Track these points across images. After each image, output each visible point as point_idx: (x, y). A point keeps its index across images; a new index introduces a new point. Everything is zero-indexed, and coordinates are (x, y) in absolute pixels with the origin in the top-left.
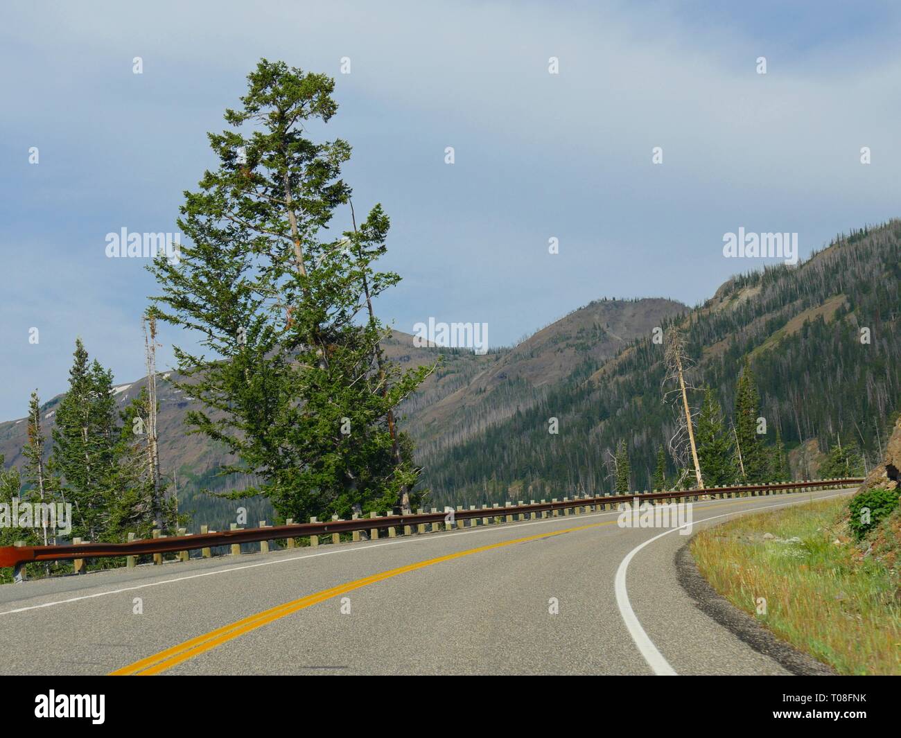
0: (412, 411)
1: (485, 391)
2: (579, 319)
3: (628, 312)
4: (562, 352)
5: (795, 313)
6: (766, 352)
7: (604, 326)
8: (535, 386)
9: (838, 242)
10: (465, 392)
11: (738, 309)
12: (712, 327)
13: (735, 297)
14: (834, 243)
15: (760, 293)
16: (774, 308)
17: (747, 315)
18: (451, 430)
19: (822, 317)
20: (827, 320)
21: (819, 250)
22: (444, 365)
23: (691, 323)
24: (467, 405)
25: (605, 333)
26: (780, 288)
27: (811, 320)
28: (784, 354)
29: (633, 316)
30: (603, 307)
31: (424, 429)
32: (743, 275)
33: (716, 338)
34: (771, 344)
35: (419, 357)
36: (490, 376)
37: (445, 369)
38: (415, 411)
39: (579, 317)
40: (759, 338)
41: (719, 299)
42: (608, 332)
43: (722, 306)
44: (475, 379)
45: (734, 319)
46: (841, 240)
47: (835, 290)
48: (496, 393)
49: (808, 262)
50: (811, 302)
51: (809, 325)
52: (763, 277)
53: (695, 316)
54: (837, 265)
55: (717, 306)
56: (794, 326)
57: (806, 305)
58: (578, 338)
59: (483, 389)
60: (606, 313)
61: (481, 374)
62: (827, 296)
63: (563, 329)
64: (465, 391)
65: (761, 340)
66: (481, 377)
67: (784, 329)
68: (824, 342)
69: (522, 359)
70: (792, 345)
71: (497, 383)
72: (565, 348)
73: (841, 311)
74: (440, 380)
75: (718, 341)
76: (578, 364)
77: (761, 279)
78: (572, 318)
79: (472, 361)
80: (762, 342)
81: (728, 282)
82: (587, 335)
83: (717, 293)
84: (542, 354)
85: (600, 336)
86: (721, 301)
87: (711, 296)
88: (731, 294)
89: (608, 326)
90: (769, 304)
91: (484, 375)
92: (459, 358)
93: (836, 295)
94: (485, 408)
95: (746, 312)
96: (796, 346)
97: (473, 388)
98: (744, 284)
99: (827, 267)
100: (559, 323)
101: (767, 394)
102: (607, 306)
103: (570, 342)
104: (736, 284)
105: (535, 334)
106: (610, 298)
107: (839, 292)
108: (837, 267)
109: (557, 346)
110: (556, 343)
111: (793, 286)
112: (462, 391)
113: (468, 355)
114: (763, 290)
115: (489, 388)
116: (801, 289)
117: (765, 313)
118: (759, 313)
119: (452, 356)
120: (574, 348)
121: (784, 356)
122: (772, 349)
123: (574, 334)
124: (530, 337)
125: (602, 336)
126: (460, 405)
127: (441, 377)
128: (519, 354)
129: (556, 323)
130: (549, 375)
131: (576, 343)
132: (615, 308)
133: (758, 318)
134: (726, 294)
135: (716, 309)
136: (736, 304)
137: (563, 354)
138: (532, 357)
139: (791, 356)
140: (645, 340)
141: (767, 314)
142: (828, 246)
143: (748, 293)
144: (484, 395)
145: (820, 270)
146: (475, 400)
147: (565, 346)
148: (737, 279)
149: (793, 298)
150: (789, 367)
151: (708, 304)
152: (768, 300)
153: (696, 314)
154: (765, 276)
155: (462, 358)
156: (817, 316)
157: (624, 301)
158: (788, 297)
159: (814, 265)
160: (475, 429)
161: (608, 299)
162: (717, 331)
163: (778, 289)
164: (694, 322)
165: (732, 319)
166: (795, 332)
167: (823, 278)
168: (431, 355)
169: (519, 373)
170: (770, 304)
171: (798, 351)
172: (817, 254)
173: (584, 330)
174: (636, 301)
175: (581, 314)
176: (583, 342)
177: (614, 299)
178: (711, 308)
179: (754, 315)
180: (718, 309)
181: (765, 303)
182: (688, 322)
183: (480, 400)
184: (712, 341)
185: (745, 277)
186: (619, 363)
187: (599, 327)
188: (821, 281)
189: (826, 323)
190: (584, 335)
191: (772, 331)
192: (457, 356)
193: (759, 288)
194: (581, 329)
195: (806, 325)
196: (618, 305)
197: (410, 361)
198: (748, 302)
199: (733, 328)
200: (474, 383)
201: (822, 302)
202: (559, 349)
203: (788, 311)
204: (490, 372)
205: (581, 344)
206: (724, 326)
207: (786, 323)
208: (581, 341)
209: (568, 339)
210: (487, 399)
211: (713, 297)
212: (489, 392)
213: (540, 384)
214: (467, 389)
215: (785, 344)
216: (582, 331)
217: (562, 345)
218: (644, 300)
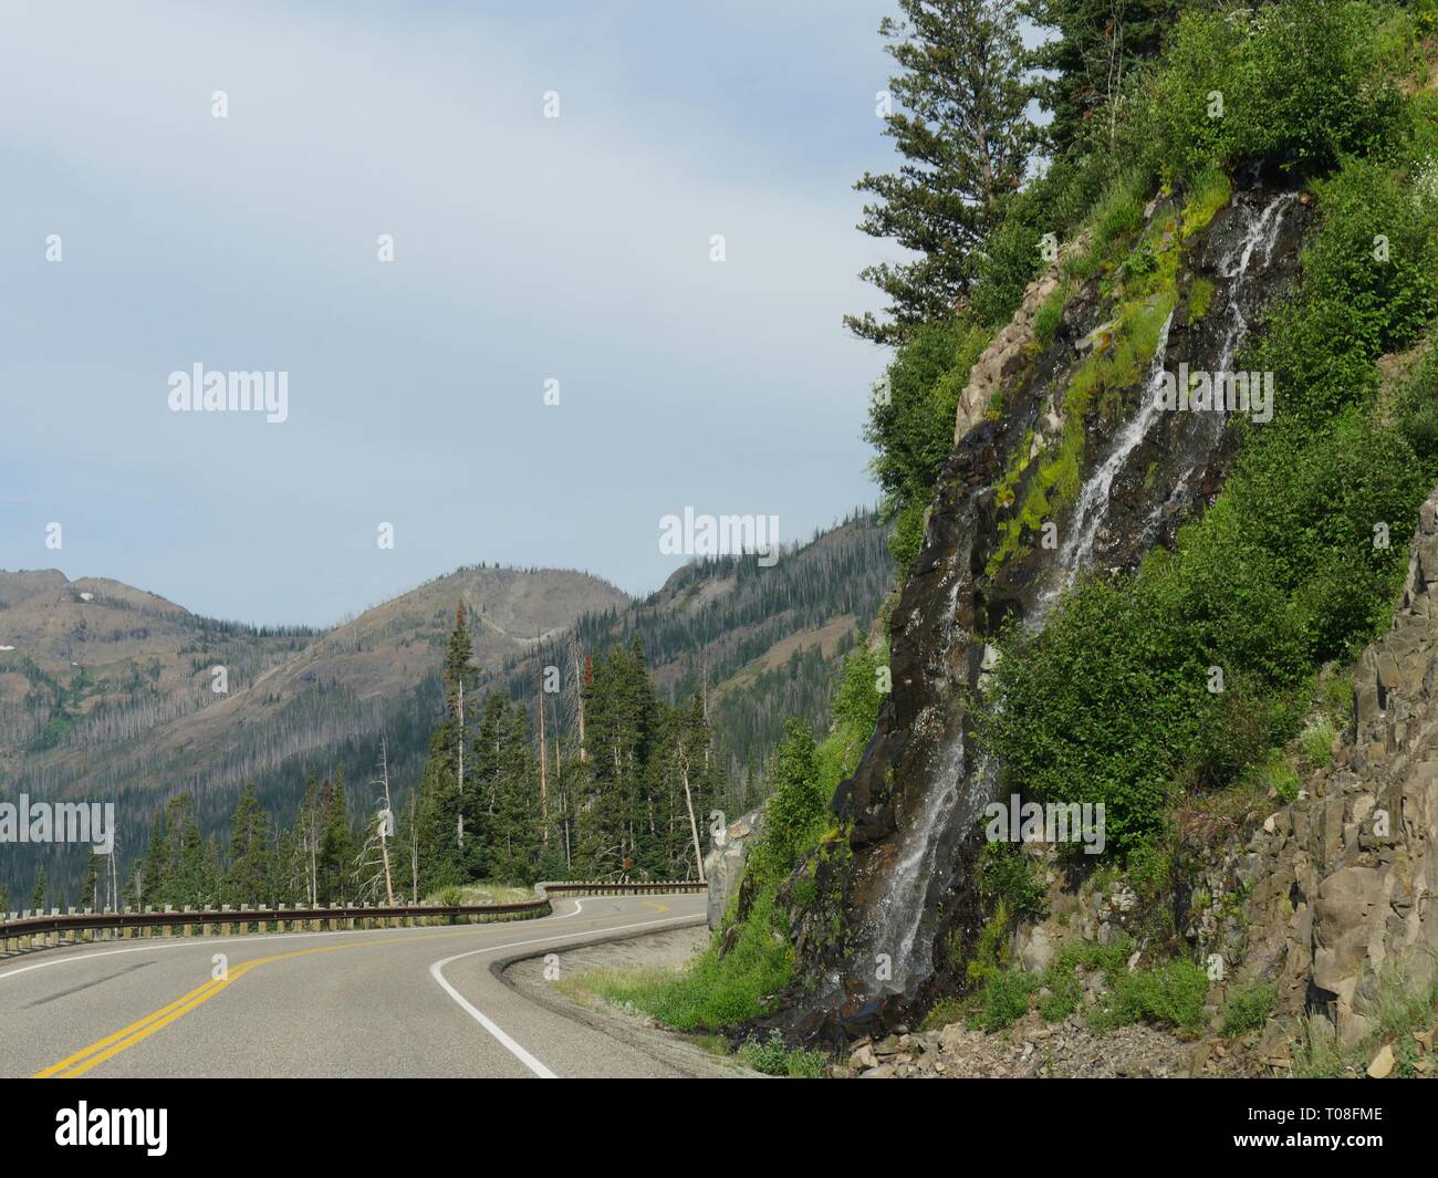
0: (151, 725)
1: (278, 699)
2: (439, 595)
3: (518, 589)
4: (407, 646)
5: (781, 634)
6: (737, 692)
7: (478, 609)
8: (362, 698)
9: (856, 519)
10: (245, 700)
11: (698, 615)
12: (659, 639)
13: (695, 592)
14: (850, 520)
15: (732, 590)
16: (752, 619)
17: (712, 625)
18: (220, 760)
19: (819, 650)
20: (827, 652)
21: (827, 530)
22: (205, 650)
23: (626, 627)
24: (248, 720)
25: (479, 620)
26: (763, 587)
27: (804, 649)
28: (761, 700)
29: (526, 596)
30: (477, 578)
31: (172, 755)
32: (709, 558)
33: (663, 656)
34: (744, 679)
35: (163, 633)
36: (290, 675)
37: (207, 657)
38: (157, 723)
39: (438, 591)
40: (728, 668)
41: (670, 593)
42: (484, 620)
43: (674, 604)
44: (262, 679)
45: (691, 630)
46: (860, 516)
47: (842, 607)
48: (296, 704)
49: (809, 547)
50: (805, 621)
51: (800, 659)
52: (739, 564)
53: (632, 617)
54: (851, 560)
55: (667, 603)
56: (778, 656)
57: (798, 624)
58: (435, 625)
59: (275, 696)
60: (484, 588)
61: (272, 672)
62: (829, 614)
63: (410, 608)
64: (245, 697)
65: (730, 671)
66: (273, 677)
67: (764, 658)
68: (819, 687)
69: (341, 652)
70: (774, 685)
71: (300, 689)
72: (413, 640)
73: (846, 642)
74: (198, 674)
75: (665, 663)
76: (433, 668)
77: (736, 566)
78: (425, 592)
79: (251, 646)
80: (732, 674)
81: (686, 567)
82: (450, 622)
83: (668, 583)
84: (374, 647)
85: (471, 625)
86: (673, 597)
87: (658, 587)
88: (689, 587)
89: (484, 610)
90: (744, 612)
91: (277, 673)
92: (230, 639)
93: (843, 614)
94: (279, 728)
95: (711, 621)
96: (778, 688)
97: (259, 693)
98: (709, 573)
99: (835, 562)
100: (406, 599)
101: (734, 758)
102: (485, 576)
103: (422, 630)
104: (698, 571)
105: (366, 612)
106: (490, 564)
107: (848, 611)
108: (850, 565)
109: (400, 637)
110: (399, 630)
111: (783, 587)
112: (240, 697)
113: (246, 636)
114: (738, 589)
115: (285, 695)
116: (794, 593)
117: (738, 625)
118: (730, 624)
119: (219, 634)
120: (428, 641)
121: (762, 704)
122: (745, 687)
123: (429, 618)
124: (356, 617)
125: (474, 625)
126: (235, 719)
127: (200, 669)
128: (337, 644)
129: (401, 597)
130: (385, 683)
131: (430, 633)
132: (497, 581)
133: (728, 632)
134: (681, 586)
135: (665, 608)
136: (696, 605)
137: (409, 649)
138: (359, 650)
139: (772, 704)
140: (552, 649)
141: (741, 627)
142: (840, 524)
143: (716, 588)
144: (278, 707)
145: (824, 566)
146: (260, 714)
147: (414, 636)
148: (700, 563)
149: (781, 606)
150: (767, 720)
151: (653, 600)
152: (743, 605)
153: (634, 614)
154: (741, 563)
155: (236, 640)
156: (812, 646)
157: (514, 570)
158: (774, 604)
159: (816, 557)
160: (262, 763)
161: (487, 565)
162: (665, 647)
163: (759, 590)
164: (630, 625)
165: (688, 629)
166: (779, 667)
167: (828, 581)
168: (184, 632)
169: (336, 675)
170: (747, 611)
171: (781, 697)
172: (823, 535)
173: (445, 613)
174: (532, 572)
175: (441, 584)
176: (443, 632)
177: (497, 566)
178: (657, 605)
179: (722, 626)
180: (668, 608)
181: (739, 608)
182: (622, 626)
183: (270, 714)
184: (657, 661)
185: (712, 560)
186: (512, 682)
187: (471, 610)
188: (823, 586)
189: (824, 657)
190: (445, 620)
191: (747, 660)
192: (227, 635)
193: (733, 581)
194: (440, 611)
195: (796, 658)
196: (504, 576)
197: (148, 639)
198: (715, 605)
199: (690, 644)
200: (261, 685)
201: (822, 624)
202: (404, 640)
203: (773, 629)
204: (289, 669)
205: (440, 635)
206: (677, 640)
207: (768, 649)
208: (440, 630)
209: (418, 625)
210: (282, 714)
211: (661, 588)
212: (287, 703)
213: (369, 696)
214: (247, 694)
215: (764, 683)
216: (441, 614)
217: (409, 635)
218: (545, 571)
